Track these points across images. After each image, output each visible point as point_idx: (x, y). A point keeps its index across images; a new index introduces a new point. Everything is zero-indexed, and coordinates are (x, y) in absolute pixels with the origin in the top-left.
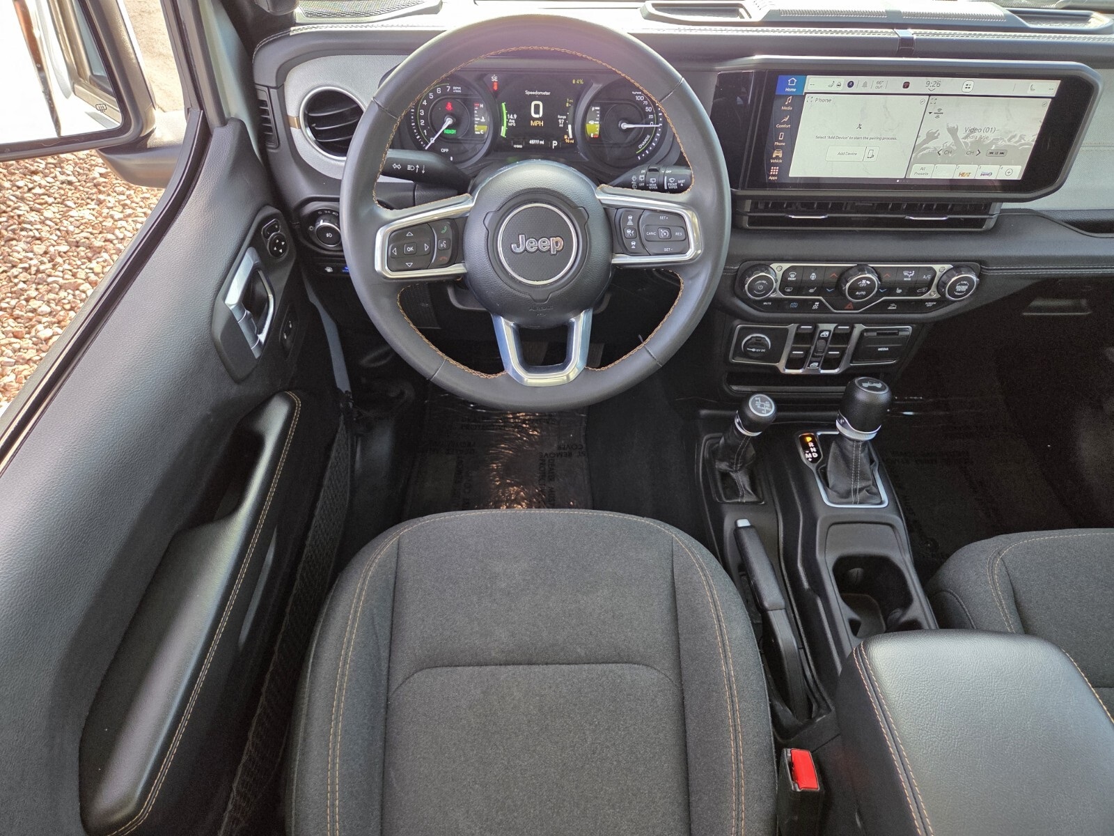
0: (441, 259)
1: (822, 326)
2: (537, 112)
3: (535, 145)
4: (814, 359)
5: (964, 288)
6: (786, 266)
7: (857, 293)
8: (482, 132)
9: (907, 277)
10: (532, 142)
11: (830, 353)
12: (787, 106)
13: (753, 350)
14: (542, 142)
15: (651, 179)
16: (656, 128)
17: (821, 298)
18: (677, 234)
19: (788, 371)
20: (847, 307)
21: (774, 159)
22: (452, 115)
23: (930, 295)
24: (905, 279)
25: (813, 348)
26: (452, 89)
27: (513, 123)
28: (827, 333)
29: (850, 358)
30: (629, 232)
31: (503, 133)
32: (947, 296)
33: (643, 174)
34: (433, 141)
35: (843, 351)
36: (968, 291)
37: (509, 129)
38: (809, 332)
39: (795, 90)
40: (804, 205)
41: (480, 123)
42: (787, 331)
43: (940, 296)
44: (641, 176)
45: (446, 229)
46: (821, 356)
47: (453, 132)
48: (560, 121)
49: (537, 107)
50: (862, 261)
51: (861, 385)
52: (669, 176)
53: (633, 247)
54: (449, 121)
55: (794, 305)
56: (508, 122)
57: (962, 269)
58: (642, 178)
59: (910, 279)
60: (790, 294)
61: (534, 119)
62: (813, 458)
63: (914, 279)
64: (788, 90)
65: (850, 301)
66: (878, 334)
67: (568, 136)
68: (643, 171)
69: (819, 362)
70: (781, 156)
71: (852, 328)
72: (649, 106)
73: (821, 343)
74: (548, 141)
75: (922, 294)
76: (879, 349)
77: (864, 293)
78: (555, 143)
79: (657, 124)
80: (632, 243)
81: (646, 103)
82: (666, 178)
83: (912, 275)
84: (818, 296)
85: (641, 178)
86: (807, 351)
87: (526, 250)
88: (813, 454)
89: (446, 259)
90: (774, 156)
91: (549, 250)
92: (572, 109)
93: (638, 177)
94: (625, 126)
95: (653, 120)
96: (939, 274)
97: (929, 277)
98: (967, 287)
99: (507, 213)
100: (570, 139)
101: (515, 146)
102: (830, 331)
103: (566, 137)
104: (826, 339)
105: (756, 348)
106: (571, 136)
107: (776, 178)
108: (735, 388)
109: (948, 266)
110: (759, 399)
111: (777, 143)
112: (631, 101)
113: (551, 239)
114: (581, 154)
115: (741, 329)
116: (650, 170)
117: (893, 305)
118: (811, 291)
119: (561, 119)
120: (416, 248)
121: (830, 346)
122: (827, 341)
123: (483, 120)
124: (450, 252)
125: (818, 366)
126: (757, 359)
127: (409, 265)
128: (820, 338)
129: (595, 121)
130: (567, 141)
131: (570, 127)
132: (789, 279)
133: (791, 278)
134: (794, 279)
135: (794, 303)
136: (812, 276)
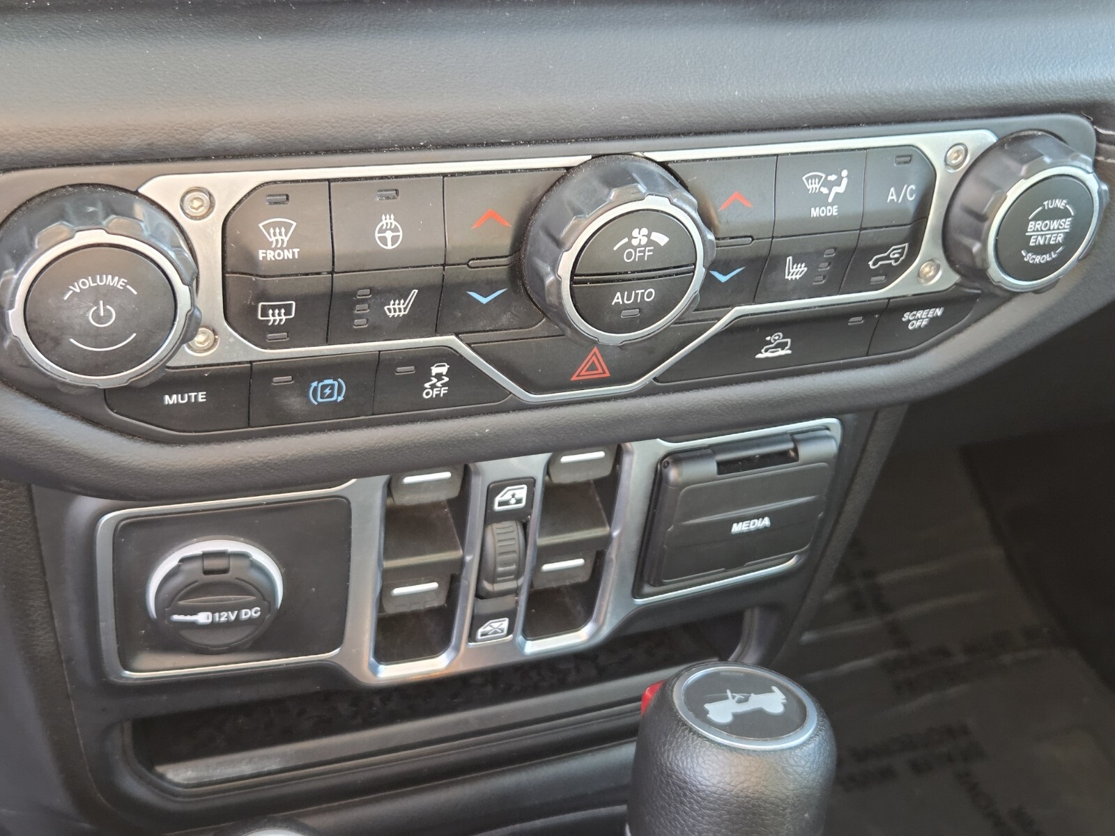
1: (492, 470)
4: (487, 606)
5: (1057, 230)
7: (618, 299)
9: (821, 200)
11: (547, 567)
13: (203, 618)
17: (450, 340)
19: (391, 672)
20: (582, 373)
23: (919, 274)
24: (815, 213)
25: (472, 559)
28: (522, 492)
29: (630, 577)
32: (995, 272)
35: (598, 554)
36: (1072, 240)
38: (443, 496)
42: (342, 508)
43: (956, 278)
46: (516, 592)
50: (608, 138)
51: (702, 715)
55: (332, 390)
57: (1036, 145)
59: (834, 211)
63: (855, 208)
65: (594, 343)
66: (724, 467)
69: (511, 615)
71: (618, 456)
73: (504, 537)
75: (891, 273)
76: (737, 528)
77: (647, 294)
83: (841, 189)
84: (436, 332)
86: (452, 578)
96: (944, 182)
97: (909, 195)
98: (1066, 224)
102: (531, 483)
104: (520, 517)
105: (213, 610)
108: (180, 774)
109: (980, 137)
115: (123, 531)
117: (777, 337)
121: (544, 541)
122: (524, 525)
125: (511, 630)
126: (231, 649)
128: (491, 517)
132: (261, 254)
133: (268, 246)
134: (288, 254)
135: (327, 382)
136: (381, 231)
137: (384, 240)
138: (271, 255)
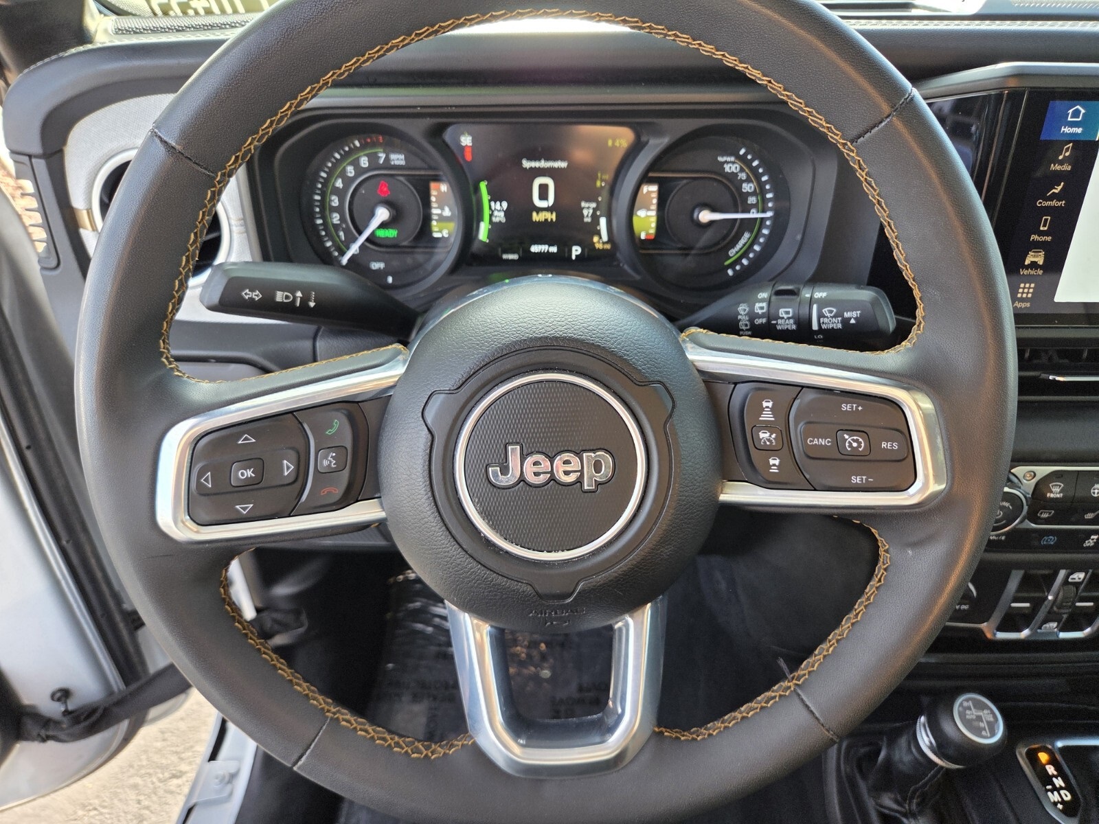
0: (324, 492)
2: (543, 195)
3: (540, 254)
4: (1050, 616)
6: (1043, 470)
8: (445, 234)
10: (535, 249)
11: (1078, 604)
12: (1061, 163)
14: (554, 249)
15: (782, 311)
16: (762, 219)
18: (884, 445)
19: (1001, 636)
21: (1027, 267)
22: (389, 204)
25: (1050, 597)
26: (387, 159)
27: (500, 217)
28: (1081, 576)
30: (764, 435)
31: (483, 233)
33: (762, 301)
34: (354, 249)
37: (495, 227)
39: (1079, 130)
40: (1063, 354)
41: (442, 219)
44: (757, 305)
45: (338, 426)
46: (1066, 613)
47: (391, 233)
48: (585, 212)
49: (543, 190)
52: (822, 303)
53: (774, 470)
54: (382, 214)
55: (1052, 540)
56: (491, 216)
58: (762, 308)
60: (1047, 521)
61: (539, 210)
62: (1063, 802)
64: (1066, 130)
67: (601, 238)
68: (763, 295)
69: (1059, 621)
70: (1041, 262)
72: (748, 180)
73: (1069, 592)
74: (565, 246)
78: (576, 251)
79: (764, 211)
80: (772, 462)
81: (743, 176)
82: (815, 307)
85: (760, 307)
86: (1038, 603)
87: (522, 479)
88: (1062, 792)
89: (338, 492)
90: (1027, 262)
91: (579, 481)
92: (605, 193)
93: (752, 306)
94: (705, 216)
95: (755, 206)
99: (481, 394)
100: (604, 243)
101: (505, 256)
102: (1087, 572)
103: (596, 239)
104: (1077, 585)
106: (605, 237)
107: (1028, 305)
110: (970, 703)
111: (1034, 237)
112: (715, 173)
113: (585, 455)
114: (626, 267)
116: (779, 293)
118: (1089, 516)
119: (588, 209)
120: (261, 472)
121: (1083, 594)
122: (1077, 589)
123: (447, 212)
124: (345, 475)
125: (1057, 627)
127: (243, 509)
128: (1066, 583)
129: (648, 209)
130: (599, 246)
131: (603, 221)
132: (1048, 495)
133: (1051, 492)
134: (1058, 496)
135: (1051, 537)
136: (1094, 489)
137: (1094, 493)
138: (1052, 495)
